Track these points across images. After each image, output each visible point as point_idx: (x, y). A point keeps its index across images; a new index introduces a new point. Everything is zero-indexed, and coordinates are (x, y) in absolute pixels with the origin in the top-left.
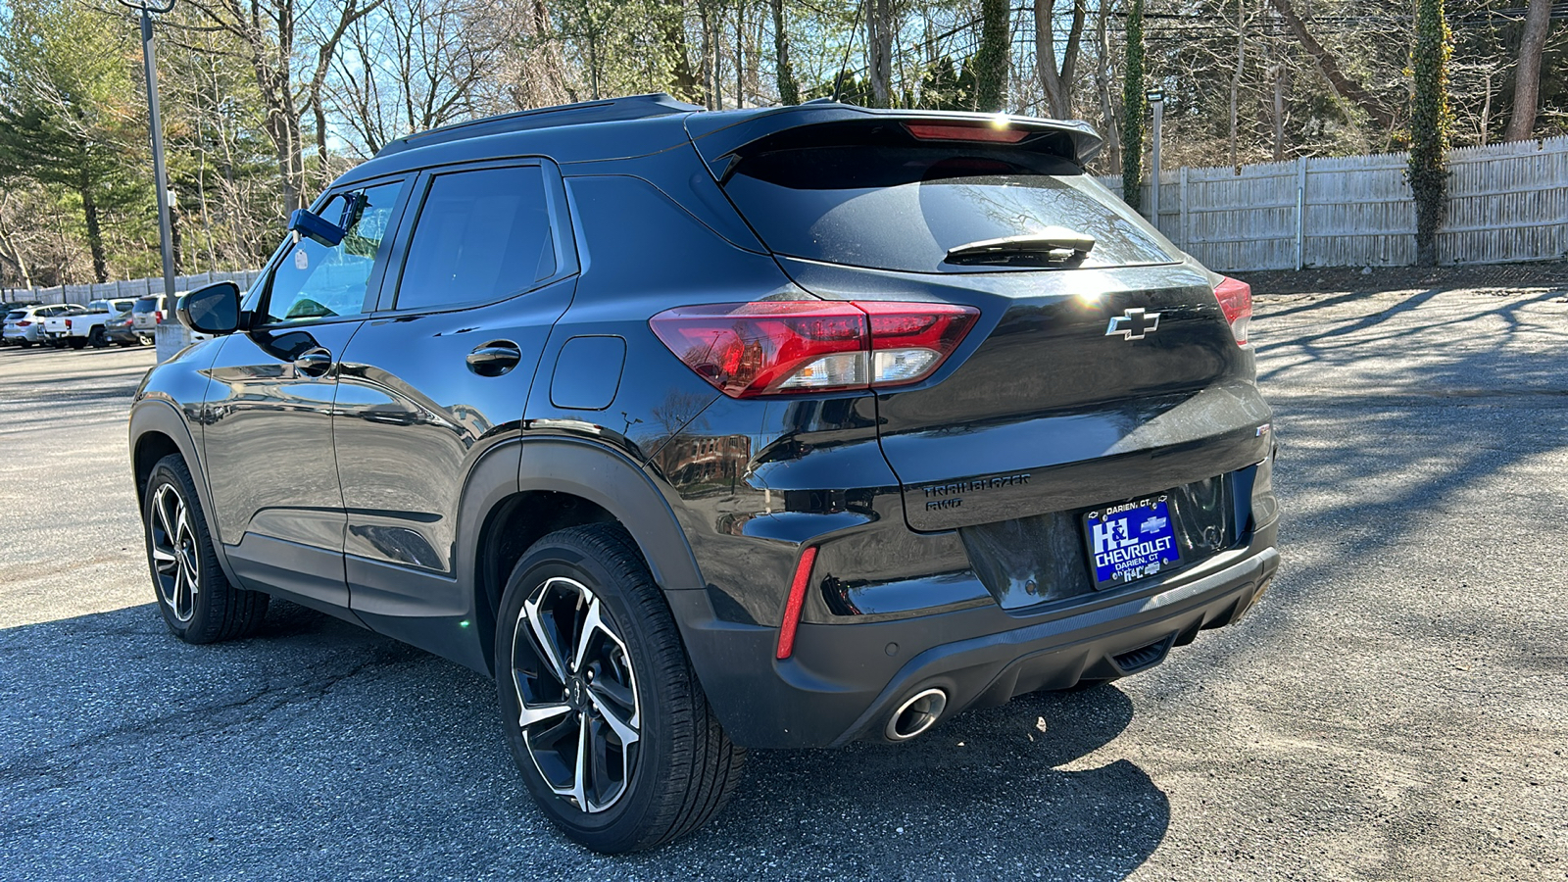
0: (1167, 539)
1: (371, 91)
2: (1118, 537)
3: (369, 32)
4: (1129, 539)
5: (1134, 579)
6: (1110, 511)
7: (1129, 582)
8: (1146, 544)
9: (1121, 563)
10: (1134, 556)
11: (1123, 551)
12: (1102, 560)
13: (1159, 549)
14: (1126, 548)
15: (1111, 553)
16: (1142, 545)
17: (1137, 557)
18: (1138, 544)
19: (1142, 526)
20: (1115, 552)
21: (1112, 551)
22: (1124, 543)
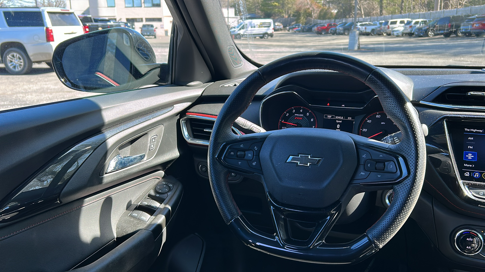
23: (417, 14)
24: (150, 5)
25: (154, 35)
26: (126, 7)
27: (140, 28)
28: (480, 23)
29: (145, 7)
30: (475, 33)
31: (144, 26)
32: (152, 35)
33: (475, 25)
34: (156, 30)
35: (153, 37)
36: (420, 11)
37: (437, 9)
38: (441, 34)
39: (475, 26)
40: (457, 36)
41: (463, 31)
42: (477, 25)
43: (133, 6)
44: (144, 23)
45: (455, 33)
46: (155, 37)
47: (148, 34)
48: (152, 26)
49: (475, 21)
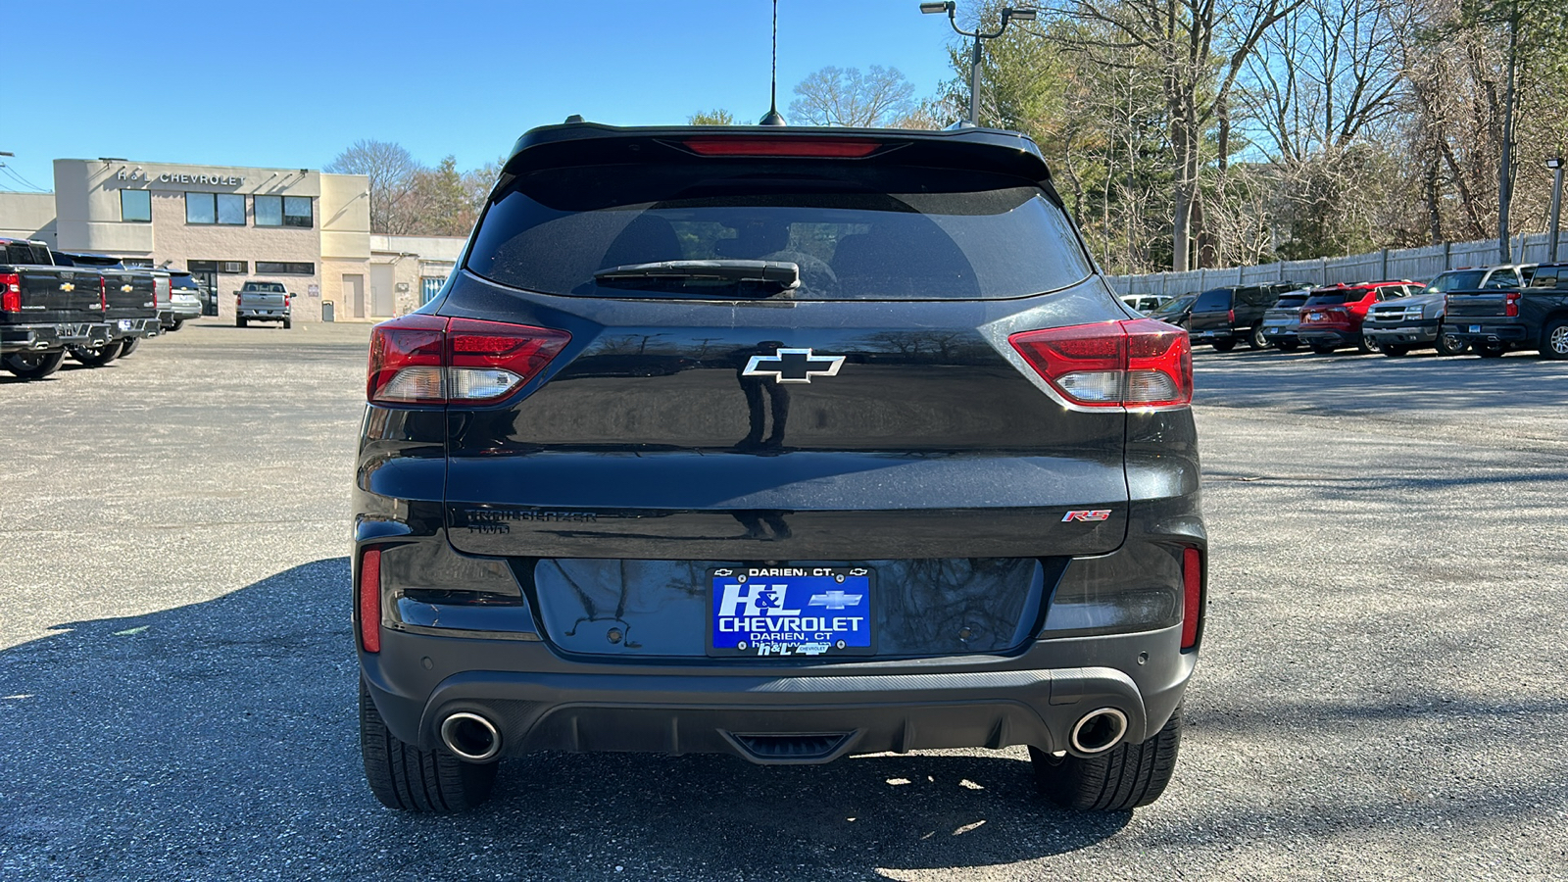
0: (855, 620)
1: (1292, 95)
2: (764, 603)
3: (1298, 36)
4: (784, 609)
5: (775, 655)
6: (753, 572)
7: (763, 656)
8: (815, 620)
9: (762, 633)
10: (786, 629)
11: (769, 621)
12: (730, 625)
13: (836, 628)
14: (775, 619)
15: (747, 620)
16: (804, 620)
17: (791, 630)
18: (800, 617)
19: (814, 597)
20: (754, 620)
21: (751, 617)
22: (771, 612)
23: (1125, 279)
24: (277, 220)
25: (283, 319)
26: (188, 224)
27: (235, 293)
28: (1322, 311)
29: (256, 226)
30: (1309, 339)
31: (250, 286)
32: (278, 319)
33: (1308, 316)
34: (292, 301)
35: (282, 324)
36: (1131, 270)
37: (1182, 268)
38: (1208, 340)
39: (1309, 321)
40: (1255, 347)
41: (1274, 332)
42: (1316, 318)
43: (216, 223)
44: (252, 276)
45: (1249, 337)
46: (287, 325)
47: (262, 313)
48: (278, 288)
49: (1310, 305)
